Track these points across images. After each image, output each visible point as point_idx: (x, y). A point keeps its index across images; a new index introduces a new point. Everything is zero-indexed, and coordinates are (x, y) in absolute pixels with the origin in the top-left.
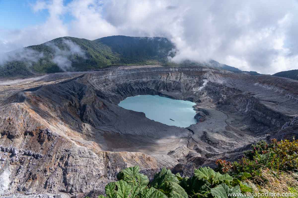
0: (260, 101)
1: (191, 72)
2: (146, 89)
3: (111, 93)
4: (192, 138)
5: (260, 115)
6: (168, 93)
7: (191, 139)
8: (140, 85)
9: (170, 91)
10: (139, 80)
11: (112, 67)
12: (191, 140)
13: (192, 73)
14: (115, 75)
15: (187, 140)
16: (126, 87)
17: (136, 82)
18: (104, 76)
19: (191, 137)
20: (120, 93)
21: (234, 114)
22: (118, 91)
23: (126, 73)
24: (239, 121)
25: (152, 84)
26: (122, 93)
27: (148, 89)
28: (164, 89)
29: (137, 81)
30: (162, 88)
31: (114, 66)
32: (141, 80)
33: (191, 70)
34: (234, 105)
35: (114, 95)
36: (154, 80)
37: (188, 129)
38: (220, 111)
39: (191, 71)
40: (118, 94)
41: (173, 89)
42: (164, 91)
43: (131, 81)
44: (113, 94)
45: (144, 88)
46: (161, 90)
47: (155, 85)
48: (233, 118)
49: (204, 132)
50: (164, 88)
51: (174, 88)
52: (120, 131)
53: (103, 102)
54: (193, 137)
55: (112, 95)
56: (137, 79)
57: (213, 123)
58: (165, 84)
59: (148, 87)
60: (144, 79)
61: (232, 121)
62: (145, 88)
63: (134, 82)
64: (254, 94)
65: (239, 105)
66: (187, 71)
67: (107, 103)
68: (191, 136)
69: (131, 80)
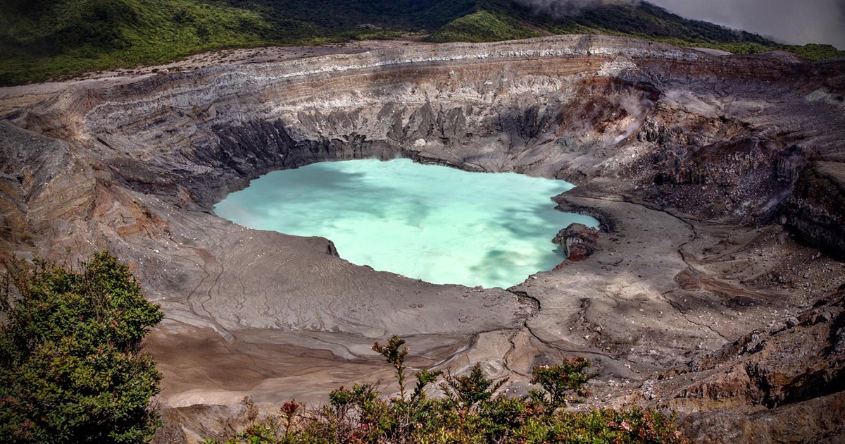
0: (821, 163)
1: (544, 61)
2: (352, 138)
3: (189, 165)
4: (529, 329)
5: (816, 220)
6: (447, 150)
7: (526, 333)
8: (324, 123)
9: (456, 143)
10: (317, 104)
11: (202, 56)
12: (524, 337)
13: (550, 64)
14: (209, 89)
15: (507, 338)
16: (262, 137)
17: (307, 113)
18: (157, 97)
19: (525, 325)
20: (233, 164)
21: (722, 220)
22: (224, 157)
23: (260, 78)
24: (736, 247)
25: (379, 118)
26: (240, 164)
27: (359, 141)
28: (429, 135)
29: (310, 109)
30: (419, 134)
31: (207, 54)
32: (326, 104)
33: (543, 54)
34: (721, 186)
35: (204, 171)
36: (387, 101)
37: (514, 293)
38: (662, 210)
39: (544, 58)
40: (221, 166)
41: (469, 135)
42: (429, 144)
43: (283, 112)
44: (200, 170)
45: (342, 139)
46: (416, 139)
47: (388, 121)
48: (714, 235)
49: (583, 300)
50: (430, 132)
51: (471, 130)
52: (213, 320)
53: (144, 207)
54: (532, 323)
55: (196, 174)
56: (311, 99)
57: (625, 260)
58: (436, 114)
59: (360, 133)
60: (340, 99)
61: (706, 250)
62: (345, 137)
63: (296, 114)
64: (802, 138)
65: (742, 182)
66: (528, 58)
67: (162, 208)
68: (524, 320)
69: (281, 108)
